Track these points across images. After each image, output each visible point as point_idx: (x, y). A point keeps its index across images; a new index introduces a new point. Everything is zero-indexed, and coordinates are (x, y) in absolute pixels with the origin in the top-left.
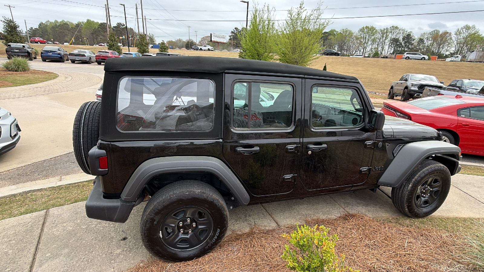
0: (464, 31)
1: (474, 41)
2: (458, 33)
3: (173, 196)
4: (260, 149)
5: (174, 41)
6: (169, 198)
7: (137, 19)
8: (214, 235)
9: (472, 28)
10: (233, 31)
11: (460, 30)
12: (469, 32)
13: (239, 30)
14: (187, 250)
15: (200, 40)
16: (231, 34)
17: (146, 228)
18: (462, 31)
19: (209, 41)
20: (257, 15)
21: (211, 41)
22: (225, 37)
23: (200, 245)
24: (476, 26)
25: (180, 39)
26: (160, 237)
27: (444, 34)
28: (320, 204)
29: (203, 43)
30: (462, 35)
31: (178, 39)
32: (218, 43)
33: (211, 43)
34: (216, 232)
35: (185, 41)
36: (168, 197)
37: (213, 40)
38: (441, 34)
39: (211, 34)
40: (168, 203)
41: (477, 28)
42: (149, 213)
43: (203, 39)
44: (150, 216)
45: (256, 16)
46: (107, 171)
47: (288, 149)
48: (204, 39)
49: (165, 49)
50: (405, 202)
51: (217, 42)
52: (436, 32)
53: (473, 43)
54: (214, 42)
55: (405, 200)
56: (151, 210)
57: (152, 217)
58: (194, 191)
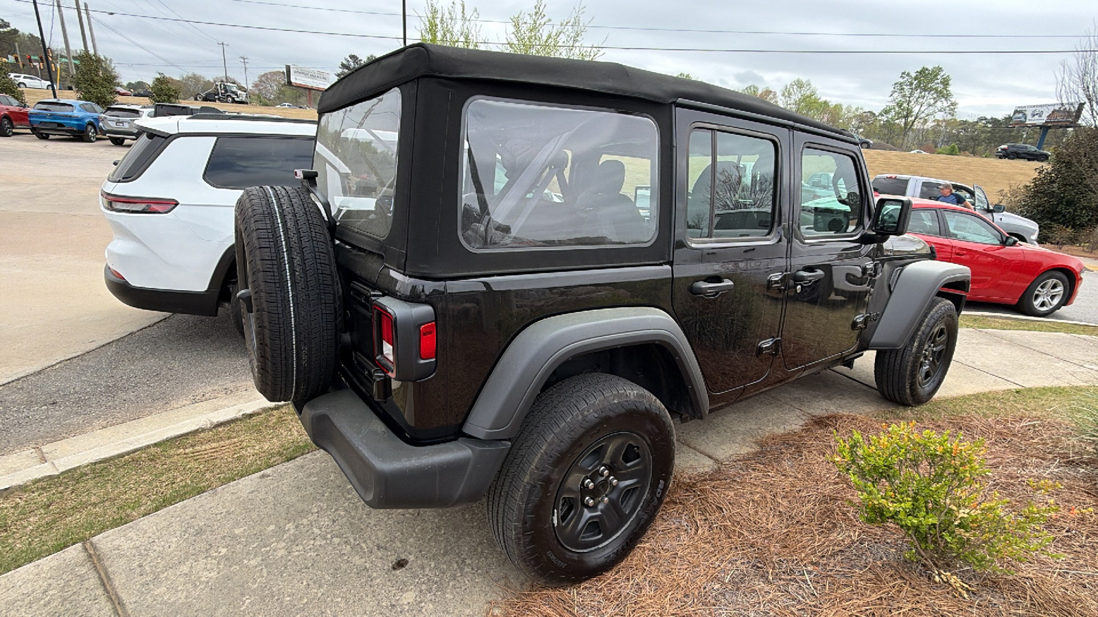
0: (795, 90)
1: (810, 110)
2: (786, 94)
3: (588, 411)
4: (735, 285)
5: (178, 79)
6: (580, 417)
7: (56, 8)
8: (651, 499)
9: (807, 86)
10: (345, 62)
11: (788, 87)
12: (802, 91)
13: (361, 60)
14: (600, 546)
15: (257, 79)
16: (340, 71)
17: (530, 505)
18: (791, 89)
19: (284, 85)
20: (438, 21)
21: (290, 83)
22: (325, 76)
23: (623, 529)
24: (812, 83)
25: (194, 75)
26: (554, 524)
27: (766, 95)
28: (755, 408)
29: (265, 88)
30: (793, 97)
31: (190, 75)
32: (310, 89)
33: (288, 91)
34: (657, 488)
35: (212, 81)
36: (577, 415)
37: (293, 80)
38: (762, 94)
39: (288, 68)
40: (581, 431)
41: (813, 85)
42: (537, 465)
43: (263, 79)
44: (543, 471)
45: (436, 25)
46: (434, 364)
47: (772, 281)
48: (265, 79)
49: (170, 96)
50: (908, 376)
51: (306, 88)
52: (752, 88)
53: (810, 113)
54: (299, 87)
55: (908, 373)
56: (542, 456)
57: (546, 473)
58: (627, 395)
